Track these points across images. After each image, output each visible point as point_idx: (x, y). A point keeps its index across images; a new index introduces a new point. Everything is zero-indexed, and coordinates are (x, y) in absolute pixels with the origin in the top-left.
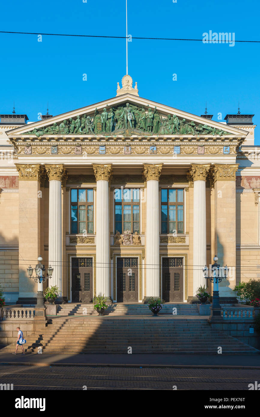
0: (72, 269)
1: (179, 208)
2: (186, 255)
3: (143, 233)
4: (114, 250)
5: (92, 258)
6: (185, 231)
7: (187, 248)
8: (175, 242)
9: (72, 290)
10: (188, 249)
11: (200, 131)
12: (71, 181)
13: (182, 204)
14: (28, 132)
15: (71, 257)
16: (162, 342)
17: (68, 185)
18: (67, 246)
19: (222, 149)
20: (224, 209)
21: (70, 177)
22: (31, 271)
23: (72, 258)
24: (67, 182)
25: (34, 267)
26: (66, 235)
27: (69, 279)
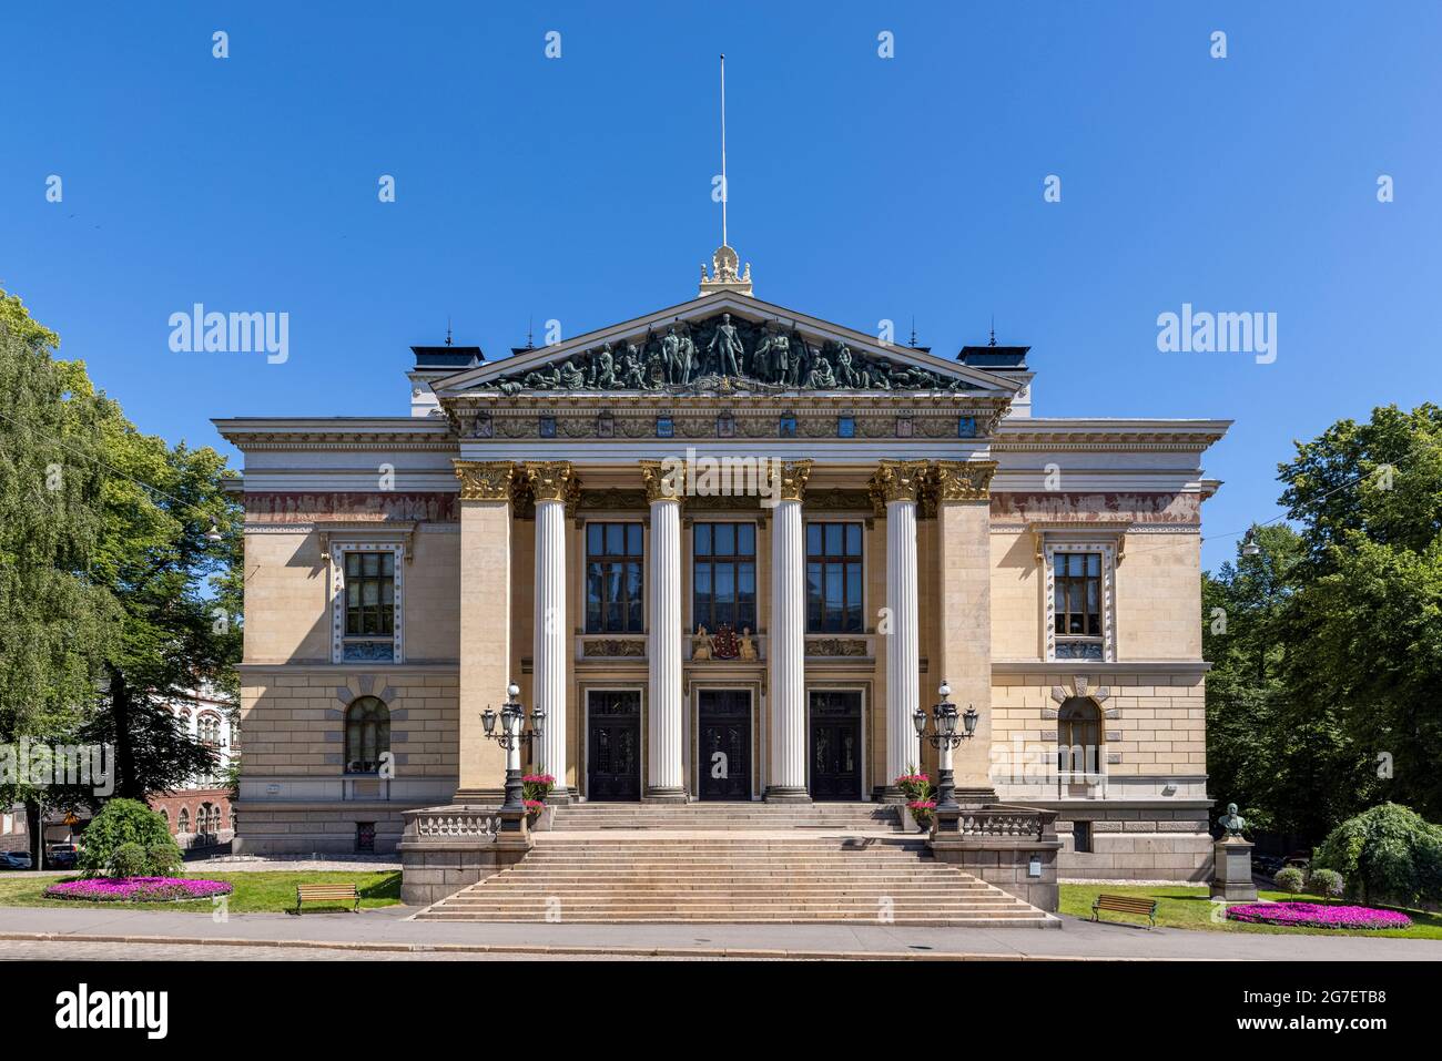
0: (590, 719)
1: (851, 568)
2: (868, 685)
3: (764, 631)
4: (692, 671)
5: (638, 693)
6: (866, 627)
7: (871, 664)
8: (842, 654)
9: (589, 771)
10: (873, 671)
11: (902, 381)
12: (587, 504)
13: (859, 560)
14: (484, 384)
15: (587, 690)
16: (815, 894)
17: (580, 514)
18: (577, 662)
19: (956, 426)
20: (963, 570)
21: (586, 494)
22: (490, 721)
23: (590, 693)
24: (579, 508)
25: (497, 709)
26: (576, 634)
27: (581, 744)
